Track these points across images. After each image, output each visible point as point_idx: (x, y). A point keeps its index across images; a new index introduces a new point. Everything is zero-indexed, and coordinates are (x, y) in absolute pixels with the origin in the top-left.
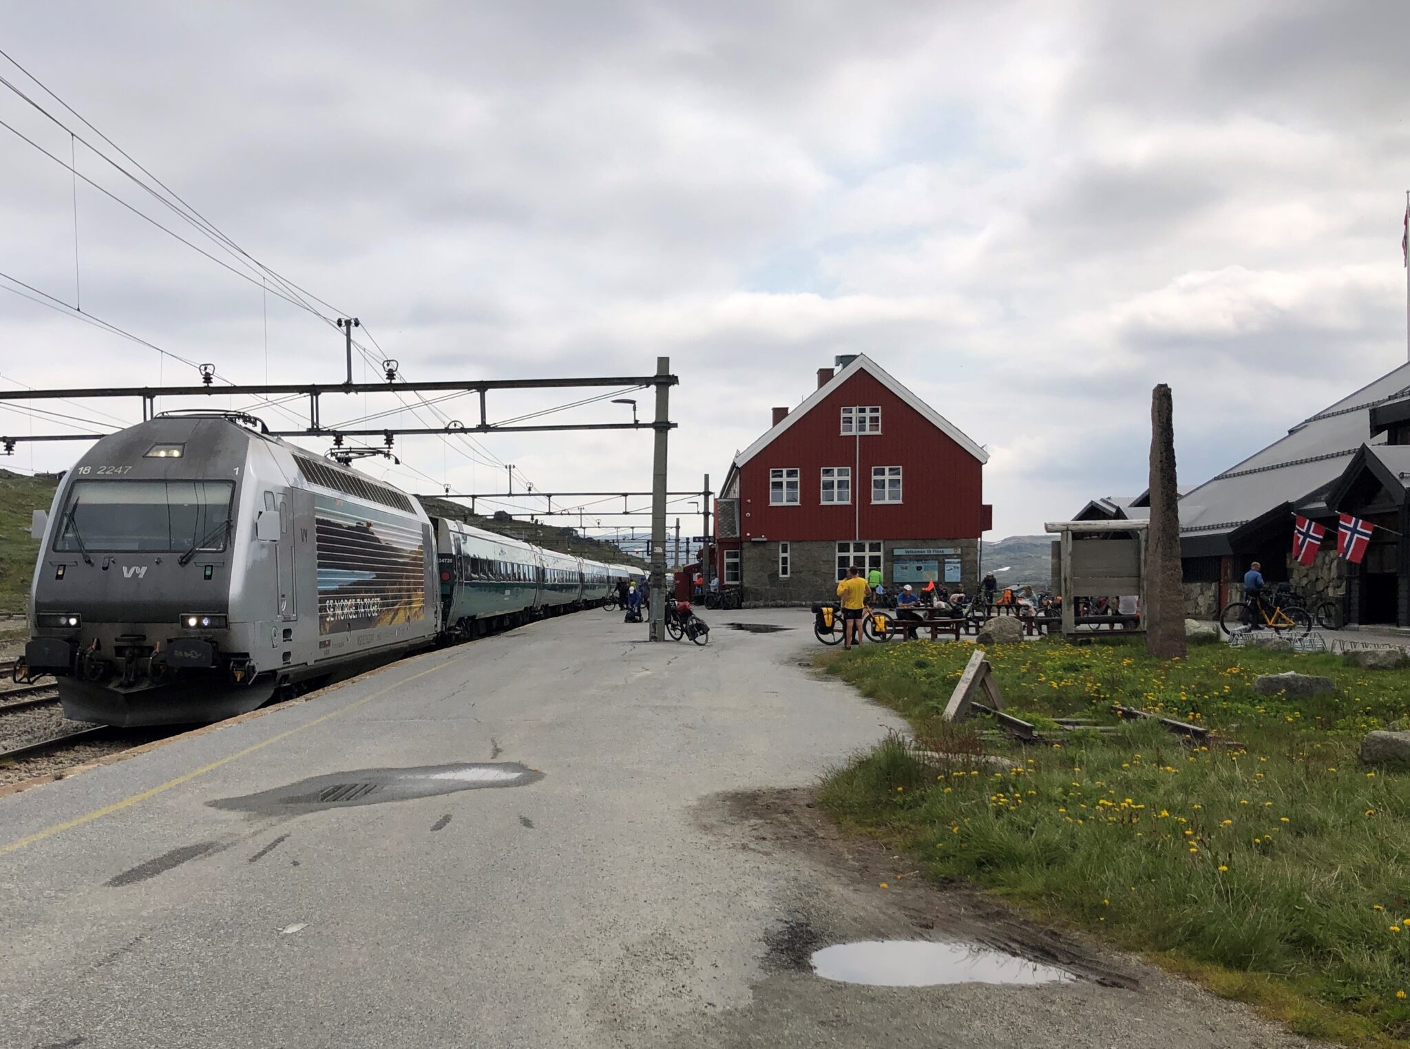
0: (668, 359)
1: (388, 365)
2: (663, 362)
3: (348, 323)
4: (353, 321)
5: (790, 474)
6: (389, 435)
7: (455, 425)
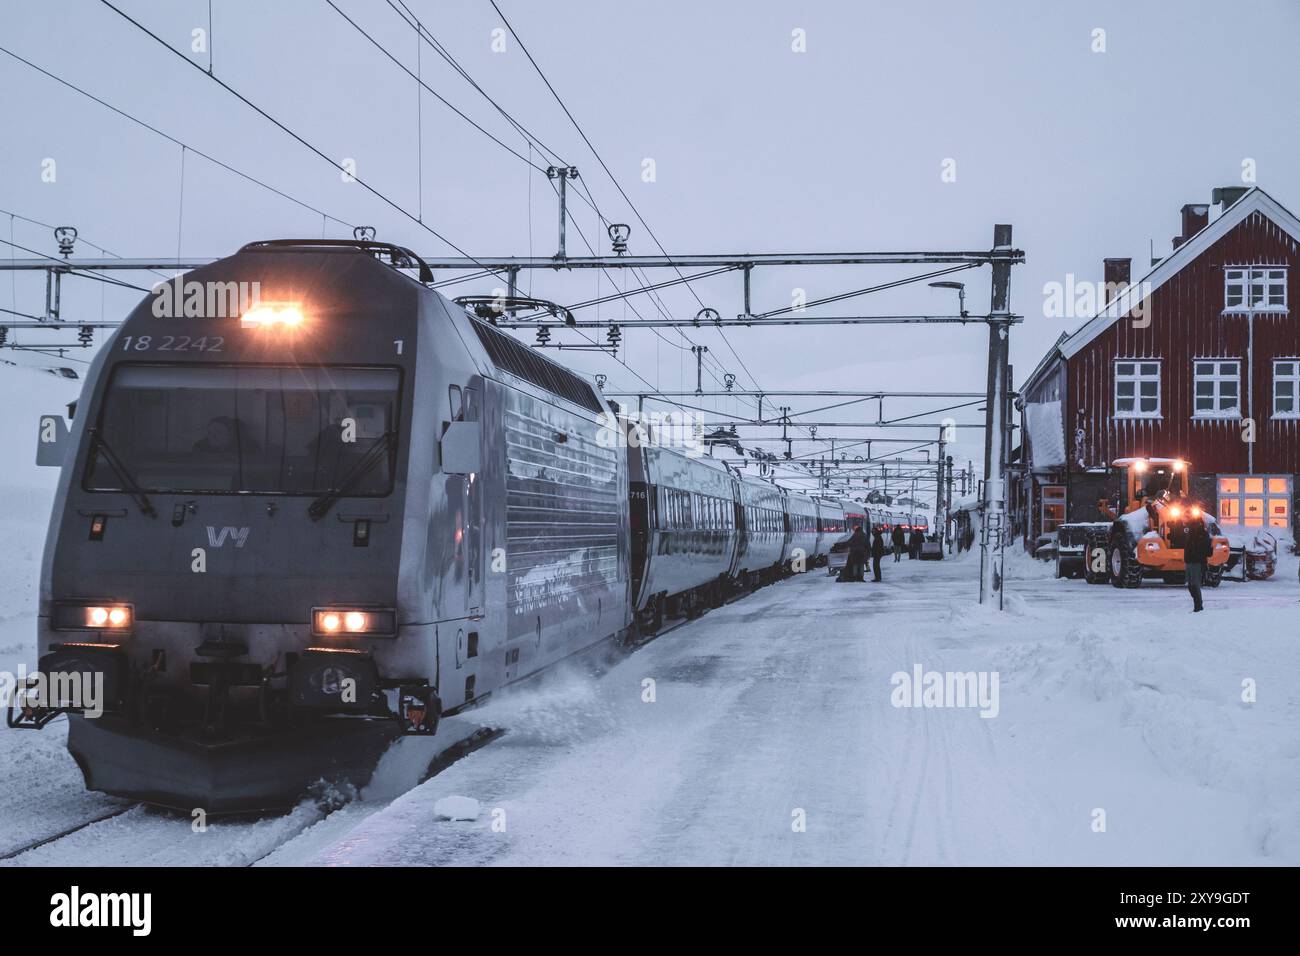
0: (1010, 227)
1: (616, 231)
2: (1003, 233)
3: (562, 173)
4: (569, 170)
5: (1145, 370)
6: (615, 330)
7: (708, 315)
